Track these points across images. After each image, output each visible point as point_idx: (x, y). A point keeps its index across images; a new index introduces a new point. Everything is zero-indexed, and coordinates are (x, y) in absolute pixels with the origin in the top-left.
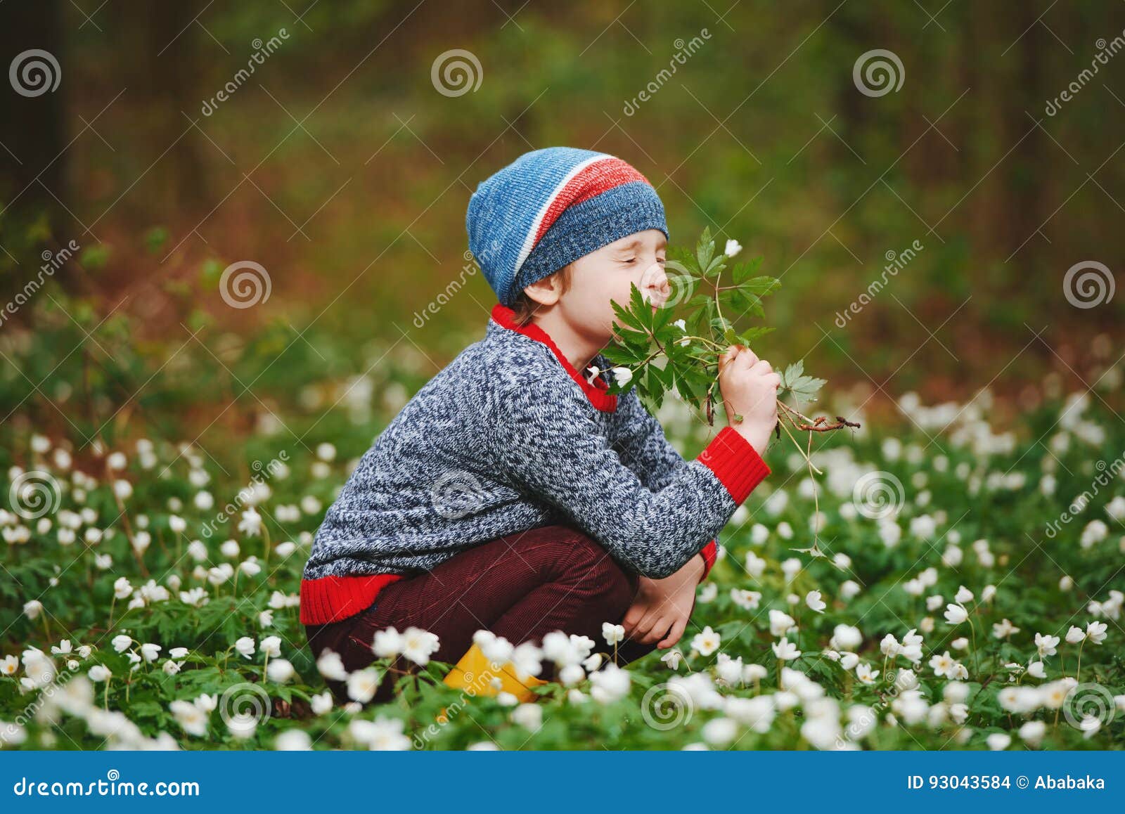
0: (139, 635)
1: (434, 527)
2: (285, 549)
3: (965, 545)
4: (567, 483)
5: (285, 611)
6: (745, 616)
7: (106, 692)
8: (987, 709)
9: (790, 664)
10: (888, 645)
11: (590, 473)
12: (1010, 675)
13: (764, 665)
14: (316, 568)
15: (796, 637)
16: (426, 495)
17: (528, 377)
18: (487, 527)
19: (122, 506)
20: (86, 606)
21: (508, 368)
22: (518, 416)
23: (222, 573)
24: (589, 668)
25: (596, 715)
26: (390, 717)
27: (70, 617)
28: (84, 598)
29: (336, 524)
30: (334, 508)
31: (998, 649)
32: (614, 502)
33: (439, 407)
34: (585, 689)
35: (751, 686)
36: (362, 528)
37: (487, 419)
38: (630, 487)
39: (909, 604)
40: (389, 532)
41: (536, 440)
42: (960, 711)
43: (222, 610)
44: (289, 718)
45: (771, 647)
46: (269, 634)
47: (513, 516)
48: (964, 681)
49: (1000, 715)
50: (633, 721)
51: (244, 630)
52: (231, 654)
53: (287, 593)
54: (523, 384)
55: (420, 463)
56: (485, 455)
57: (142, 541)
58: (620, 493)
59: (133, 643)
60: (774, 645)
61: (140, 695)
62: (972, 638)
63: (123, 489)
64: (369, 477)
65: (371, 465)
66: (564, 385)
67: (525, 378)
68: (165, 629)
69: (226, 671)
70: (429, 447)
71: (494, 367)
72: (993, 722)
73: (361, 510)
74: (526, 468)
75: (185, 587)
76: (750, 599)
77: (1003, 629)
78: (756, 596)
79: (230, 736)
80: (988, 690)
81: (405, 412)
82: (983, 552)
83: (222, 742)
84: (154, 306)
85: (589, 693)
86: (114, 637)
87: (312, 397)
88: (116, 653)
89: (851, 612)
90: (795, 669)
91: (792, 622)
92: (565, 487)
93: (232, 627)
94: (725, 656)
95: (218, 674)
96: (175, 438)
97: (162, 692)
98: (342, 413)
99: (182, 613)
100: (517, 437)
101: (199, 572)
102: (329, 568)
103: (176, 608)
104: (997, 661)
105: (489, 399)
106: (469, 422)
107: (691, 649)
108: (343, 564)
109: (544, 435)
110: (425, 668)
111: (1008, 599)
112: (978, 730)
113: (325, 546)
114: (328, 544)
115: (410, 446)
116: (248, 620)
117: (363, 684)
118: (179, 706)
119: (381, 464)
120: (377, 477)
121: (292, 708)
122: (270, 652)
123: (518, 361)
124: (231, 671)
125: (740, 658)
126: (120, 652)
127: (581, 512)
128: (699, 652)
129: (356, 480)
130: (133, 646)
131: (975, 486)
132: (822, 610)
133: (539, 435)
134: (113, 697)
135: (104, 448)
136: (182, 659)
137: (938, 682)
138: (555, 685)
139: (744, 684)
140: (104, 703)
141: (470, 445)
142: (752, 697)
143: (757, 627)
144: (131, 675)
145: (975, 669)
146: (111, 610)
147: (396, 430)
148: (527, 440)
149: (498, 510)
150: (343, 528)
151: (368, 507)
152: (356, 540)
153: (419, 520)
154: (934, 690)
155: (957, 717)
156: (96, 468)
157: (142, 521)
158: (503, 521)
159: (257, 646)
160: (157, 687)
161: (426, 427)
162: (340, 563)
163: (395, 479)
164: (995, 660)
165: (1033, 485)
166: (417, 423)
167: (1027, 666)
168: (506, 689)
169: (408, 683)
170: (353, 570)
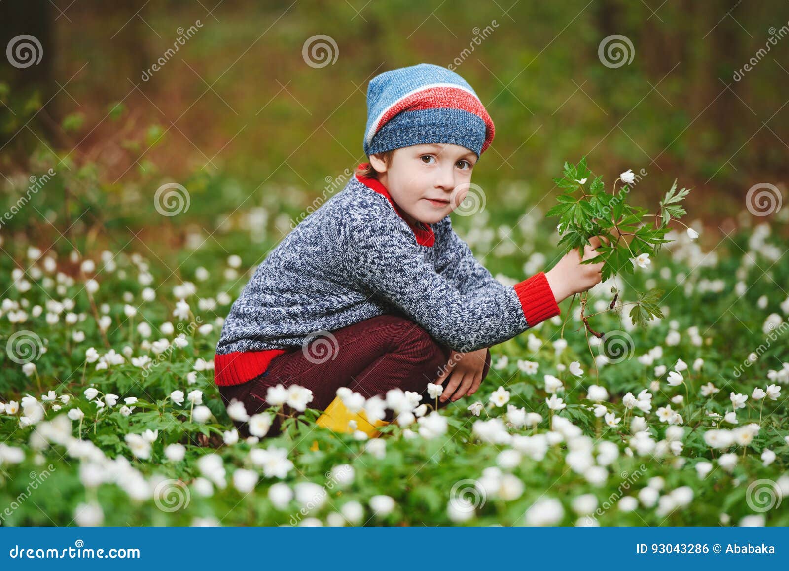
0: (104, 388)
1: (307, 320)
2: (206, 329)
3: (682, 330)
4: (398, 290)
5: (205, 373)
6: (528, 379)
7: (80, 427)
8: (696, 445)
9: (559, 413)
10: (628, 400)
11: (414, 282)
12: (712, 421)
13: (540, 414)
14: (224, 347)
15: (563, 394)
16: (301, 298)
17: (369, 217)
18: (344, 320)
19: (91, 298)
20: (66, 367)
21: (356, 210)
22: (362, 244)
23: (162, 345)
24: (417, 415)
25: (423, 447)
26: (278, 447)
27: (55, 374)
28: (65, 361)
29: (238, 315)
30: (236, 303)
31: (704, 403)
32: (432, 302)
33: (311, 236)
34: (414, 429)
35: (531, 428)
36: (256, 319)
37: (341, 246)
38: (443, 290)
39: (642, 371)
40: (276, 322)
41: (376, 261)
42: (677, 447)
43: (161, 371)
44: (208, 447)
45: (545, 401)
46: (194, 388)
47: (362, 312)
48: (680, 425)
49: (705, 449)
50: (448, 451)
51: (176, 386)
52: (167, 402)
53: (207, 360)
54: (366, 222)
55: (297, 276)
56: (342, 271)
57: (105, 322)
58: (436, 295)
59: (99, 394)
60: (547, 399)
61: (104, 430)
62: (686, 395)
63: (92, 286)
64: (261, 283)
65: (263, 274)
66: (395, 222)
67: (367, 217)
68: (122, 383)
69: (164, 414)
70: (302, 265)
71: (347, 209)
72: (700, 454)
73: (255, 306)
74: (370, 279)
75: (136, 355)
76: (531, 367)
77: (708, 389)
78: (535, 365)
79: (167, 459)
80: (697, 432)
81: (289, 238)
82: (695, 335)
83: (161, 463)
84: (114, 158)
85: (417, 432)
86: (85, 389)
87: (225, 223)
88: (87, 401)
89: (602, 376)
90: (562, 416)
91: (560, 383)
92: (397, 292)
93: (168, 383)
94: (512, 407)
95: (159, 416)
96: (129, 251)
97: (119, 427)
98: (245, 235)
99: (133, 373)
100: (362, 259)
101: (145, 344)
102: (234, 347)
103: (130, 370)
104: (703, 412)
105: (342, 232)
106: (330, 248)
107: (489, 402)
108: (245, 343)
109: (381, 257)
110: (303, 413)
111: (712, 368)
112: (690, 459)
113: (231, 331)
114: (233, 329)
115: (290, 263)
116: (179, 378)
117: (260, 424)
118: (131, 438)
119: (270, 274)
120: (266, 283)
121: (210, 440)
122: (195, 401)
123: (363, 205)
124: (167, 414)
125: (523, 408)
126: (90, 400)
127: (409, 309)
128: (495, 404)
129: (252, 284)
130: (99, 396)
131: (689, 290)
132: (581, 375)
133: (378, 257)
134: (85, 431)
135: (79, 257)
136: (133, 405)
137: (662, 426)
138: (394, 426)
139: (526, 426)
140: (78, 435)
141: (331, 264)
142: (531, 435)
143: (536, 387)
144: (97, 416)
145: (688, 417)
146: (84, 370)
147: (281, 251)
148: (369, 261)
149: (352, 308)
150: (243, 318)
151: (260, 304)
152: (252, 327)
153: (297, 315)
154: (659, 432)
155: (675, 450)
156: (73, 271)
157: (106, 308)
158: (356, 315)
159: (186, 396)
160: (116, 424)
161: (301, 250)
162: (242, 343)
163: (280, 286)
164: (702, 410)
165: (731, 289)
166: (296, 247)
167: (724, 415)
168: (359, 428)
169: (291, 423)
170: (251, 347)
